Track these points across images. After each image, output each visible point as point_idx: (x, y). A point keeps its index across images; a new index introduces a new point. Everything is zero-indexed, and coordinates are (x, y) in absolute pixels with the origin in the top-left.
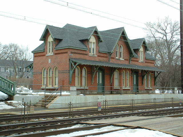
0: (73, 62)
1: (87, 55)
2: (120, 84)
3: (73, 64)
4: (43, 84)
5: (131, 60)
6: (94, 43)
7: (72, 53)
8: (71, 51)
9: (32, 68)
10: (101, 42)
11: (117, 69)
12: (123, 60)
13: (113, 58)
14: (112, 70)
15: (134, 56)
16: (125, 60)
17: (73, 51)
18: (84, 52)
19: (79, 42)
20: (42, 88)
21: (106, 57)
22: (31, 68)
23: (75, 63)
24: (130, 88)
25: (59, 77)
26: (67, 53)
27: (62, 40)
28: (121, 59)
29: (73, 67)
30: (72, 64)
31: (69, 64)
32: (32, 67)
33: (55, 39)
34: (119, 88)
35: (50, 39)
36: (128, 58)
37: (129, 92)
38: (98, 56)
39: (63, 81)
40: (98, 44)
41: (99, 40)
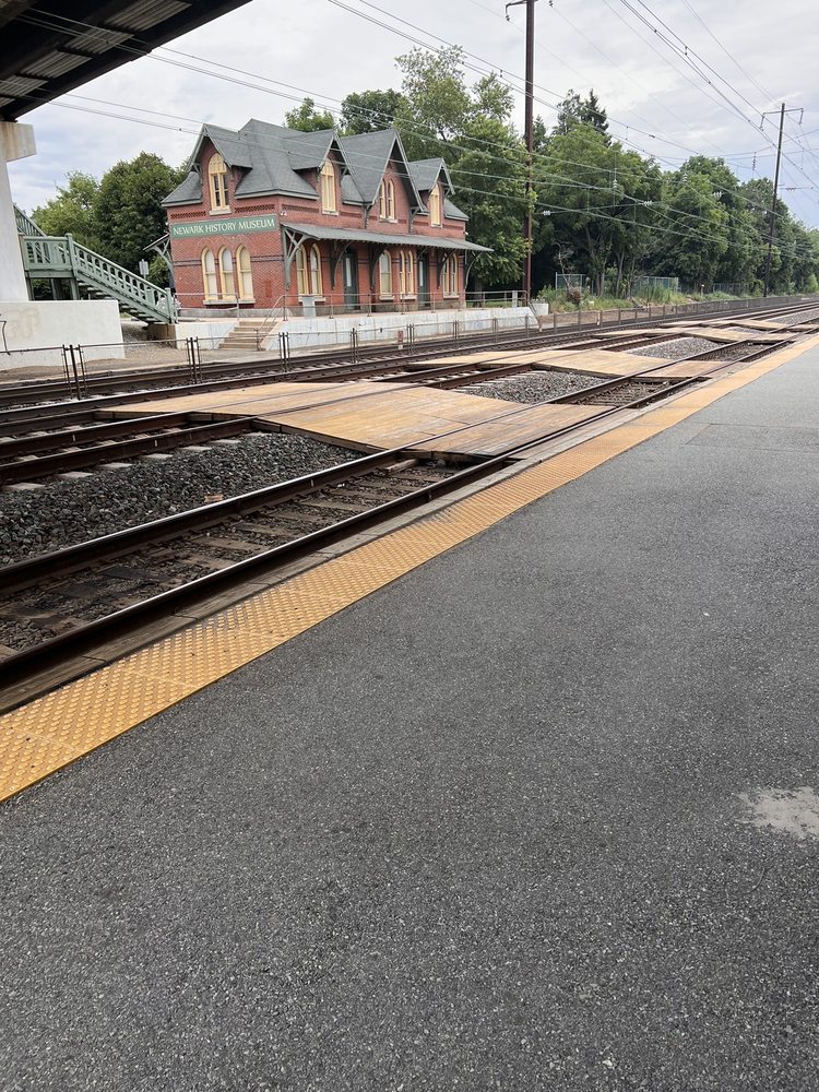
0: (292, 233)
1: (316, 211)
2: (395, 288)
3: (292, 238)
4: (206, 292)
5: (415, 223)
6: (330, 177)
7: (284, 207)
8: (282, 201)
9: (169, 248)
10: (348, 173)
11: (388, 250)
12: (396, 221)
13: (374, 218)
14: (373, 250)
15: (420, 211)
16: (400, 221)
17: (287, 202)
18: (310, 204)
19: (295, 177)
20: (206, 302)
21: (359, 216)
22: (165, 249)
23: (298, 236)
24: (415, 297)
25: (253, 272)
26: (272, 207)
27: (251, 169)
28: (391, 218)
29: (294, 246)
30: (288, 239)
31: (282, 239)
32: (166, 247)
33: (233, 166)
34: (393, 298)
35: (216, 167)
36: (404, 216)
37: (414, 306)
38: (342, 214)
39: (268, 283)
40: (340, 179)
41: (343, 170)
